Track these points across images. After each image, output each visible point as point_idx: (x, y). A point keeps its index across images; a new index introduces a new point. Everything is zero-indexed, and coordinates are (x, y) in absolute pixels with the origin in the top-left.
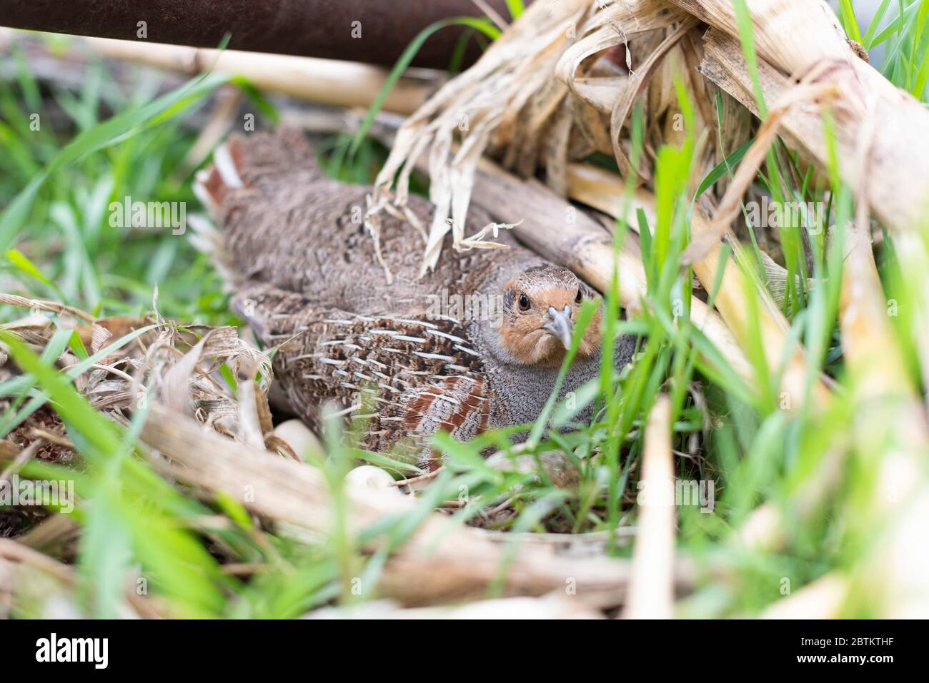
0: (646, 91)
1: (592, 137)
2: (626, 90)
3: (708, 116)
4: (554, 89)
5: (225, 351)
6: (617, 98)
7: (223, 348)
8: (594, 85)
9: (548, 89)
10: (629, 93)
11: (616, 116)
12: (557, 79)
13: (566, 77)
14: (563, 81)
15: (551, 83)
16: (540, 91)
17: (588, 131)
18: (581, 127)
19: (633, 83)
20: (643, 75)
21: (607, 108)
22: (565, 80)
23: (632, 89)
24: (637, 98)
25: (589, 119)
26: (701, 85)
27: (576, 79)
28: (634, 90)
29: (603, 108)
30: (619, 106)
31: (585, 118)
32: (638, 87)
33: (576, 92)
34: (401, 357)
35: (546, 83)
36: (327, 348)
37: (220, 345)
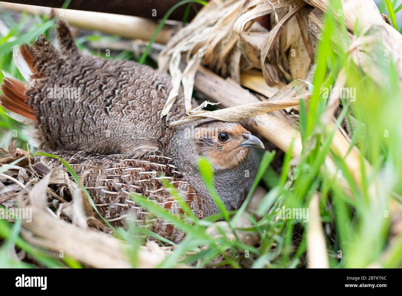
0: (278, 38)
1: (251, 61)
2: (269, 38)
3: (310, 51)
4: (232, 37)
5: (59, 181)
6: (264, 43)
7: (58, 179)
8: (253, 36)
9: (229, 37)
10: (270, 39)
11: (263, 51)
12: (234, 32)
13: (238, 31)
14: (237, 33)
15: (231, 34)
16: (225, 38)
17: (249, 58)
18: (245, 57)
19: (272, 34)
20: (277, 30)
21: (259, 47)
22: (238, 32)
23: (271, 37)
24: (274, 42)
25: (248, 52)
26: (306, 36)
27: (243, 33)
28: (272, 38)
29: (257, 48)
30: (265, 46)
31: (246, 52)
32: (274, 37)
33: (243, 39)
34: (147, 183)
35: (228, 34)
36: (103, 183)
37: (57, 177)
